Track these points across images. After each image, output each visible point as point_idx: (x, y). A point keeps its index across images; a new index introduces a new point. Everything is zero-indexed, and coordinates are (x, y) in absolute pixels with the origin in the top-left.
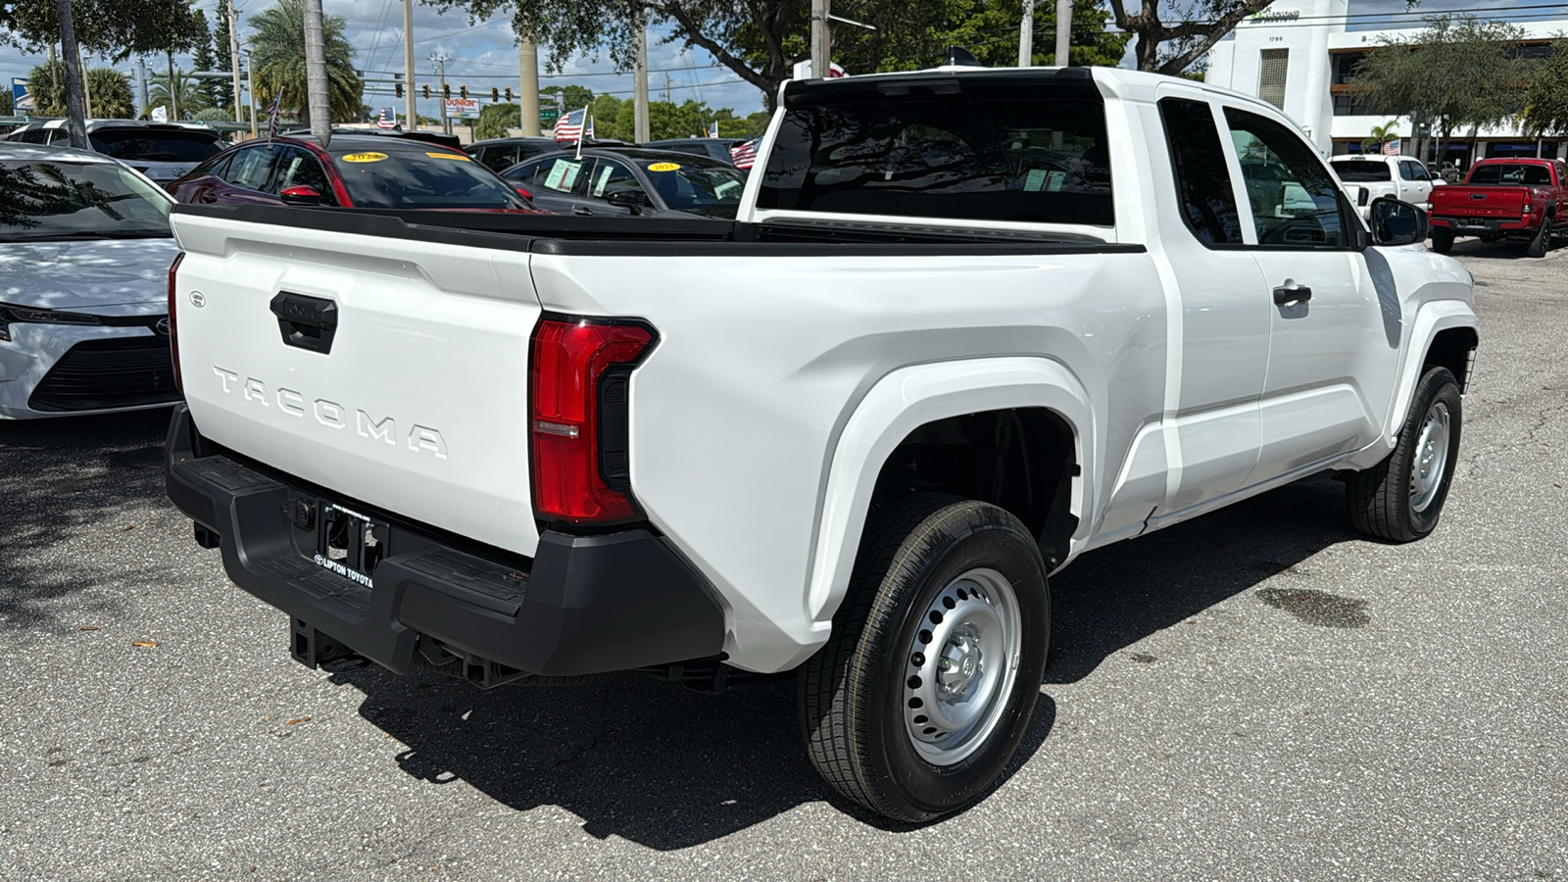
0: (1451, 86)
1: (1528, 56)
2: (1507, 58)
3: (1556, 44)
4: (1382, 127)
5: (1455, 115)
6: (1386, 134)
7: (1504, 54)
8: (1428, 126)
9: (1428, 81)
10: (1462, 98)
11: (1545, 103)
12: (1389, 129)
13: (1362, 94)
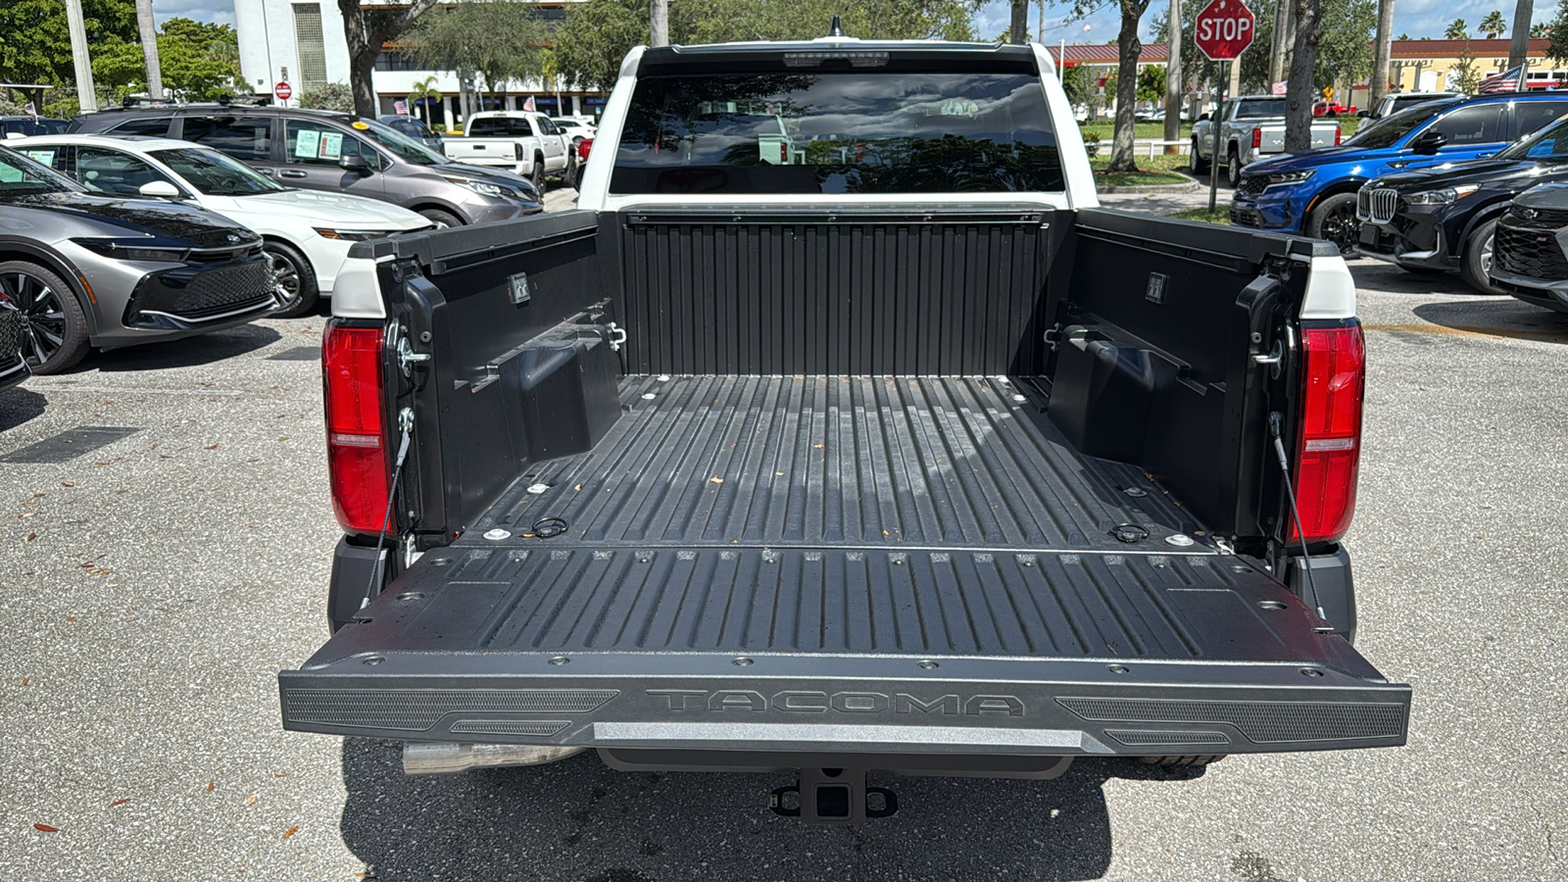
0: (489, 44)
1: (547, 18)
2: (529, 19)
3: (568, 8)
4: (423, 84)
5: (495, 71)
6: (428, 90)
7: (527, 16)
8: (471, 82)
9: (469, 38)
10: (502, 55)
11: (569, 62)
12: (429, 84)
13: (411, 50)
